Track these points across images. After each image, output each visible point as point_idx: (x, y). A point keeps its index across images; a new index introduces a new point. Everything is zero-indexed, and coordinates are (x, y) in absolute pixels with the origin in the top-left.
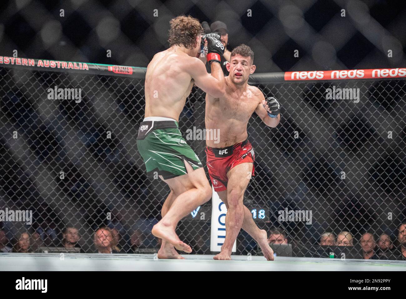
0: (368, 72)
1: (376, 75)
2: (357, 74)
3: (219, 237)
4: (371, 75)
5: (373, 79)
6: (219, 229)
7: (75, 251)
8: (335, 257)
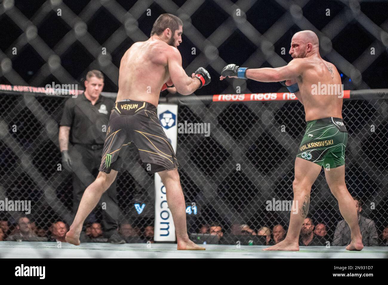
0: (280, 94)
1: (286, 97)
2: (271, 96)
3: (161, 229)
4: (282, 98)
5: (284, 101)
6: (162, 223)
7: (43, 240)
8: (253, 244)
